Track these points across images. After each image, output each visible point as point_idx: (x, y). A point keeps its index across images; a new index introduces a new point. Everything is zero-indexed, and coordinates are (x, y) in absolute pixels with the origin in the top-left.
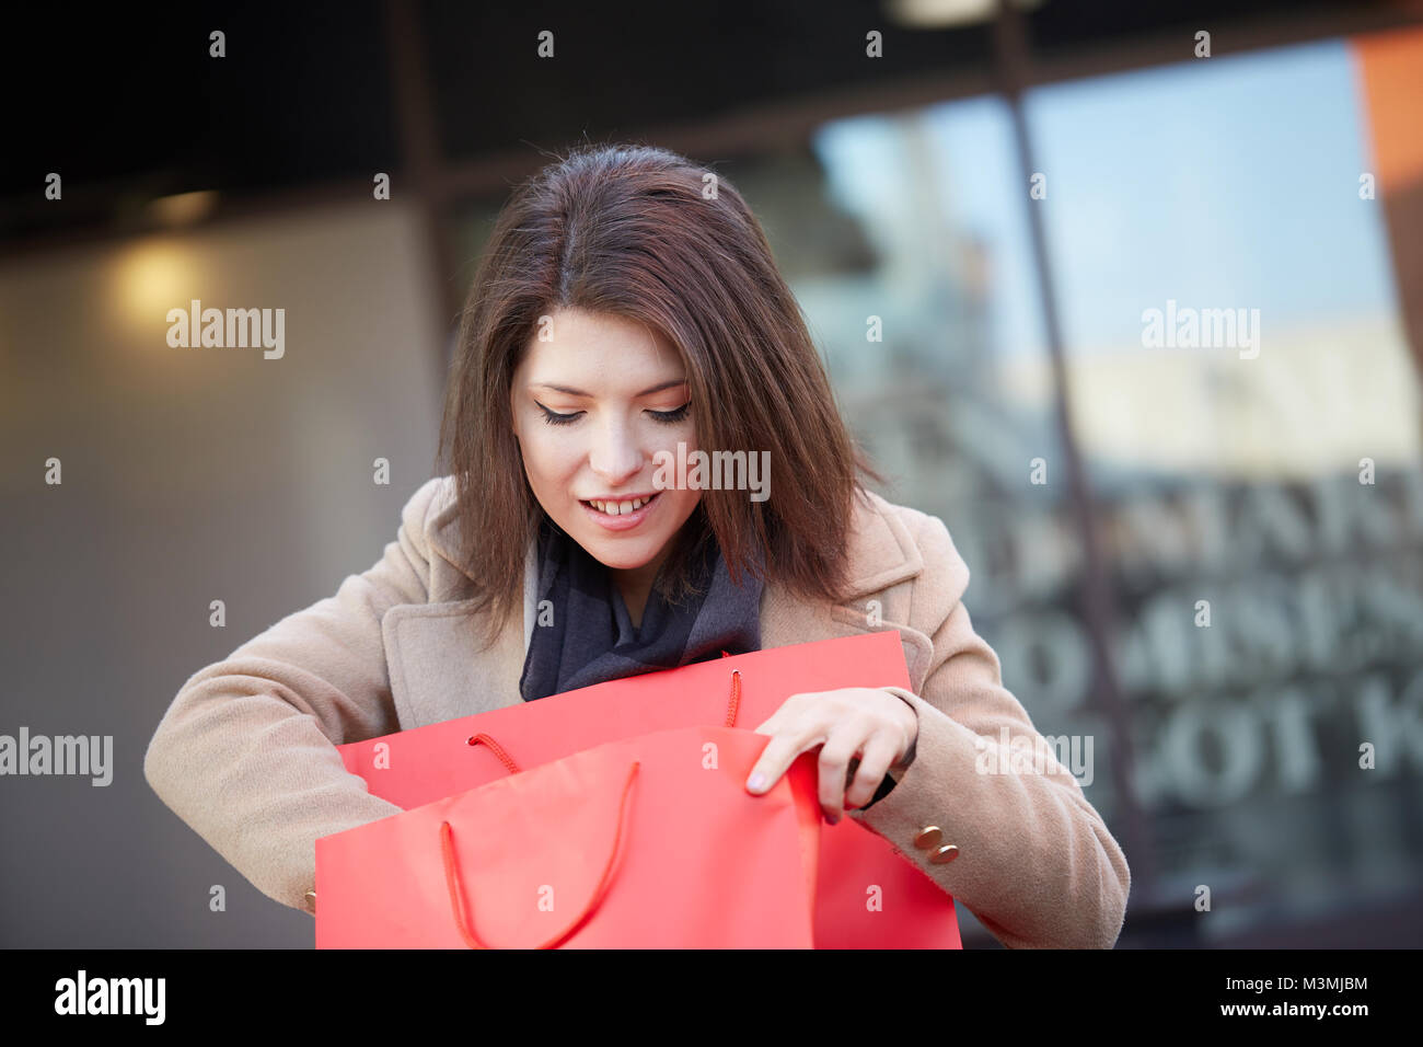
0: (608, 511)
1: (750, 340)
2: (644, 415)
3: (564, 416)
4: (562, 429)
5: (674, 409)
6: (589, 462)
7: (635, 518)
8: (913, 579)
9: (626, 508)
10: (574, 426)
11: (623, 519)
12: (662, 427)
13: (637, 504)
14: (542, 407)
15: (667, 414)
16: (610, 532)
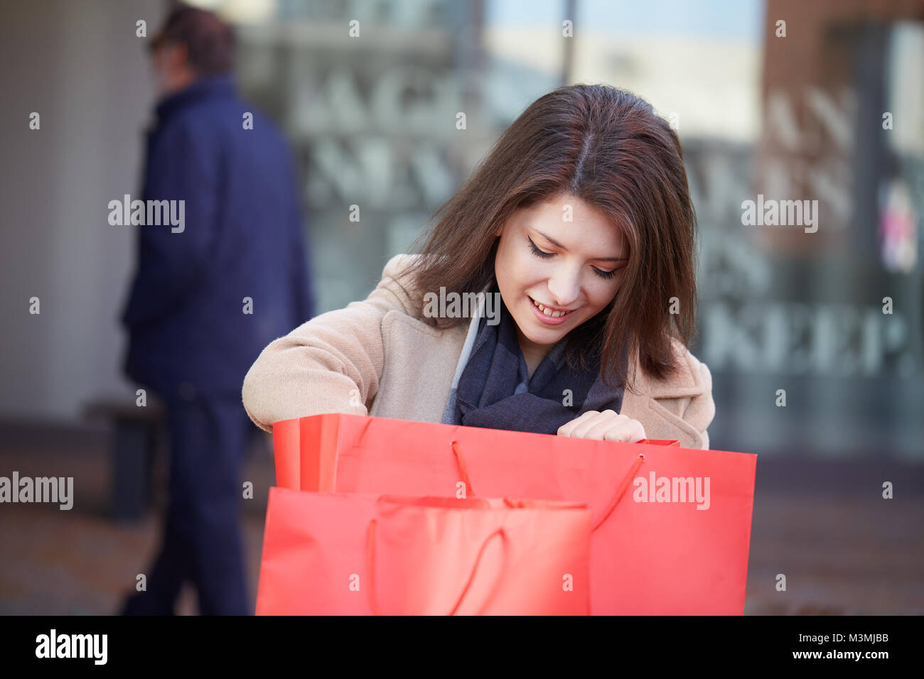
0: (545, 312)
1: (669, 248)
2: (590, 268)
3: (544, 253)
4: (539, 259)
5: (609, 271)
6: (547, 283)
7: (559, 320)
8: (693, 398)
9: (556, 314)
10: (545, 259)
11: (551, 319)
12: (597, 277)
13: (563, 314)
14: (531, 240)
15: (604, 272)
16: (540, 322)
